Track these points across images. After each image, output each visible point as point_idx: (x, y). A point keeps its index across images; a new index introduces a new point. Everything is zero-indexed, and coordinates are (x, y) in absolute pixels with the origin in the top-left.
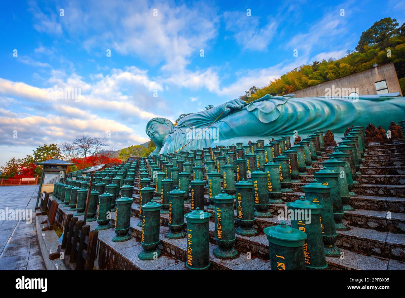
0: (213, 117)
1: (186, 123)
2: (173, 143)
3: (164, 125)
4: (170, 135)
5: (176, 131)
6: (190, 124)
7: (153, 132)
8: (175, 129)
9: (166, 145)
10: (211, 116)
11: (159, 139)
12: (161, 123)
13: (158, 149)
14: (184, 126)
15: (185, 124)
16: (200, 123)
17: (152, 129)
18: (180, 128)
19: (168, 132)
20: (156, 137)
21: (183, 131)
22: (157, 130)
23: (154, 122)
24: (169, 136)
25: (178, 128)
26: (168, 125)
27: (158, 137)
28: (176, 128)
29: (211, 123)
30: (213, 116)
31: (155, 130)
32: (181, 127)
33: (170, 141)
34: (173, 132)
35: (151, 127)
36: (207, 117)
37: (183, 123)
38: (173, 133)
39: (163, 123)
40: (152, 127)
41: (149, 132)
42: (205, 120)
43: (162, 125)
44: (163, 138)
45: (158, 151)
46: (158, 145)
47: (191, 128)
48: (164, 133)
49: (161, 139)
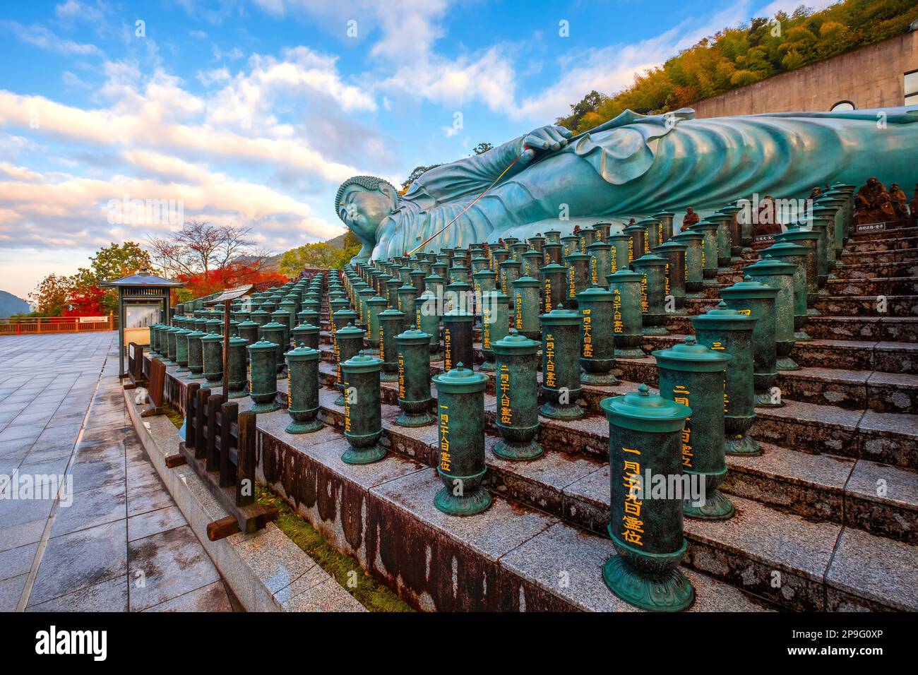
0: (492, 173)
1: (429, 188)
2: (400, 235)
3: (377, 194)
4: (393, 217)
5: (405, 207)
6: (438, 190)
7: (354, 211)
8: (403, 204)
9: (384, 241)
10: (488, 170)
11: (368, 228)
12: (371, 190)
13: (367, 250)
14: (424, 197)
15: (425, 192)
16: (462, 188)
17: (350, 205)
18: (415, 201)
19: (386, 212)
20: (360, 224)
21: (422, 208)
22: (362, 206)
23: (353, 188)
24: (391, 219)
25: (410, 201)
26: (386, 193)
27: (364, 223)
28: (405, 200)
29: (487, 187)
30: (492, 170)
32: (418, 198)
33: (394, 231)
34: (400, 211)
35: (347, 200)
36: (477, 171)
37: (421, 187)
38: (399, 214)
39: (374, 190)
40: (350, 200)
41: (344, 211)
42: (474, 180)
43: (371, 194)
44: (377, 226)
45: (367, 255)
46: (366, 242)
47: (440, 199)
48: (378, 214)
49: (371, 226)
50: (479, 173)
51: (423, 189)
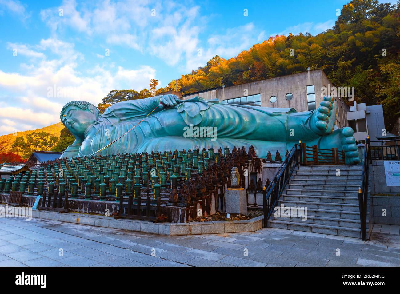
0: (147, 110)
1: (116, 112)
2: (99, 136)
3: (87, 112)
4: (95, 126)
5: (102, 121)
6: (121, 114)
7: (72, 120)
8: (101, 119)
9: (89, 139)
10: (145, 108)
11: (80, 130)
12: (83, 109)
13: (78, 142)
14: (113, 117)
15: (114, 114)
16: (133, 115)
17: (70, 117)
18: (108, 119)
19: (91, 121)
20: (75, 128)
21: (111, 123)
22: (77, 118)
23: (73, 108)
24: (94, 127)
25: (105, 118)
26: (91, 111)
27: (78, 128)
28: (103, 117)
29: (145, 116)
30: (147, 108)
31: (74, 118)
32: (110, 117)
33: (95, 134)
34: (99, 123)
35: (68, 113)
36: (140, 107)
37: (112, 111)
38: (98, 125)
39: (85, 109)
40: (70, 114)
41: (65, 119)
42: (139, 112)
43: (83, 111)
44: (85, 129)
45: (78, 145)
46: (78, 137)
47: (122, 119)
48: (87, 123)
49: (82, 129)
50: (142, 109)
51: (113, 113)
